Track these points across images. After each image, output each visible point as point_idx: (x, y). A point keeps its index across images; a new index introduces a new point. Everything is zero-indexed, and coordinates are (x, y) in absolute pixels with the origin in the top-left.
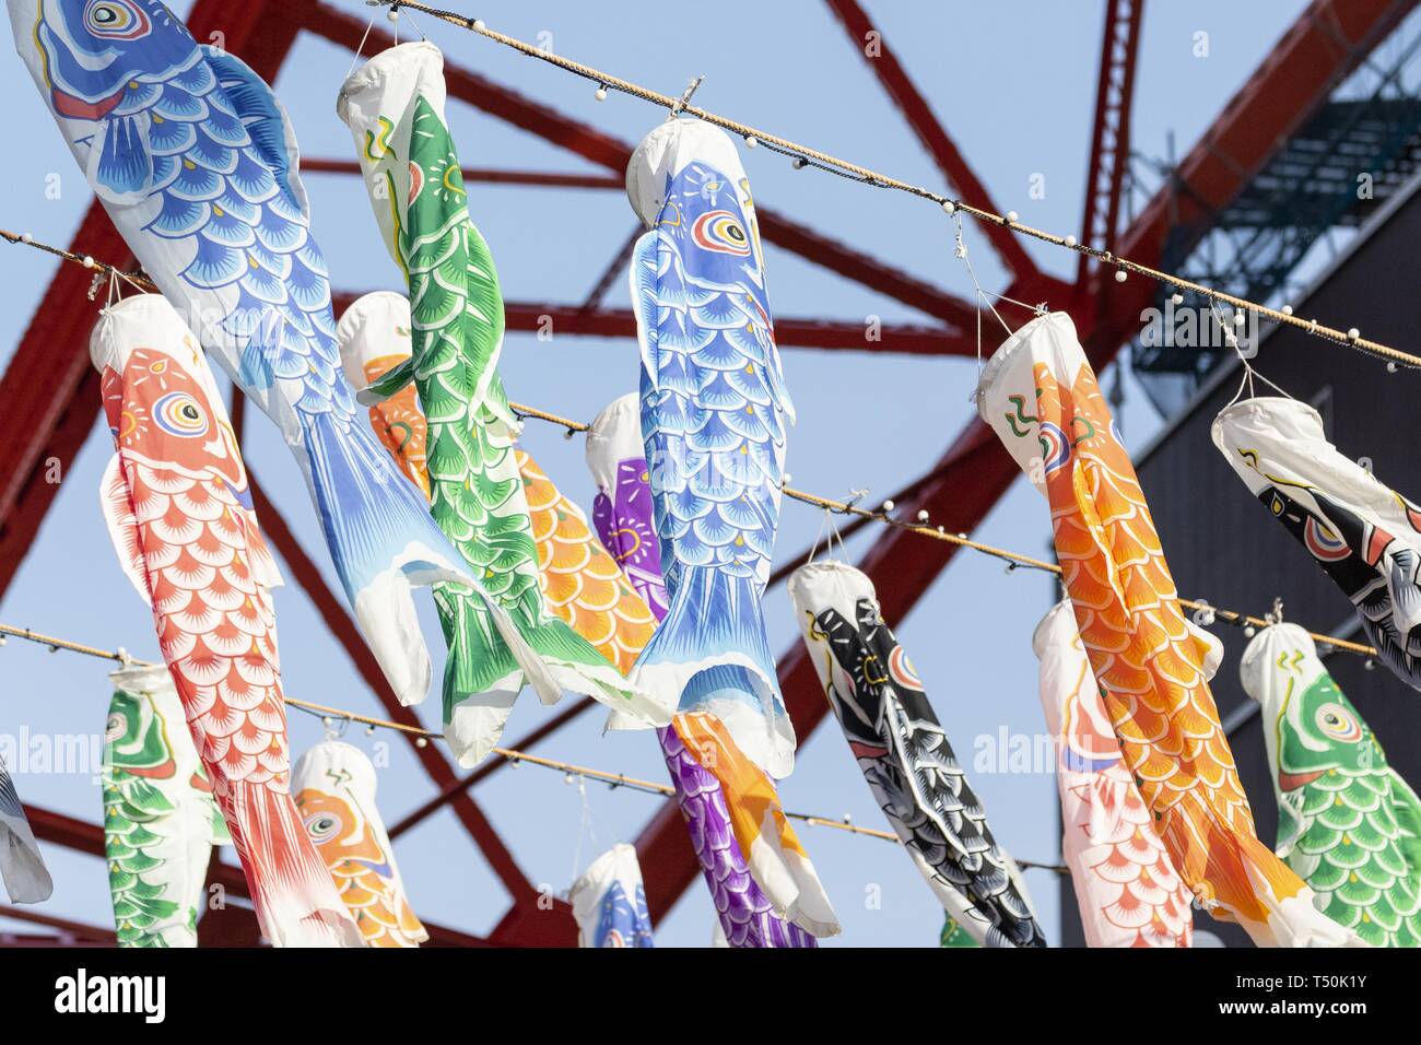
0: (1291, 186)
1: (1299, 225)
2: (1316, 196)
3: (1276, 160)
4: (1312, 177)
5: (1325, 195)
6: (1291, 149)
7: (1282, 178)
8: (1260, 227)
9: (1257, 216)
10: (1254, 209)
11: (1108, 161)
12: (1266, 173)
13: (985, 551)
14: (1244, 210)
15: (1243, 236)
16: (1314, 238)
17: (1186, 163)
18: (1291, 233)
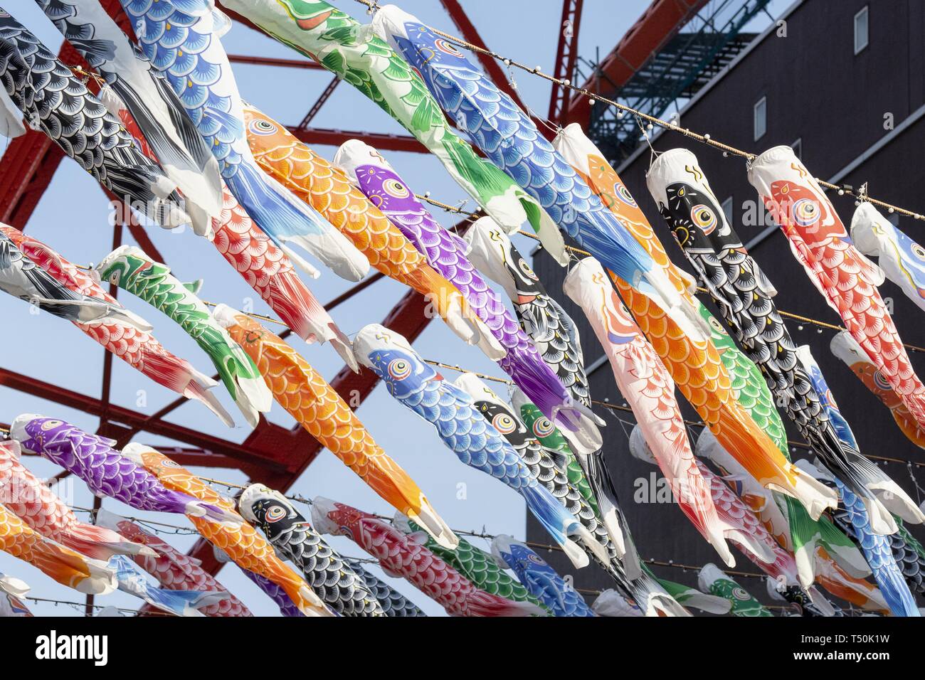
0: (658, 75)
1: (661, 96)
2: (670, 81)
3: (650, 63)
4: (668, 72)
5: (674, 80)
6: (657, 58)
7: (653, 72)
8: (641, 96)
9: (640, 91)
10: (638, 87)
11: (565, 60)
12: (645, 70)
13: (525, 235)
14: (634, 87)
15: (633, 100)
16: (669, 103)
17: (605, 63)
18: (656, 100)
